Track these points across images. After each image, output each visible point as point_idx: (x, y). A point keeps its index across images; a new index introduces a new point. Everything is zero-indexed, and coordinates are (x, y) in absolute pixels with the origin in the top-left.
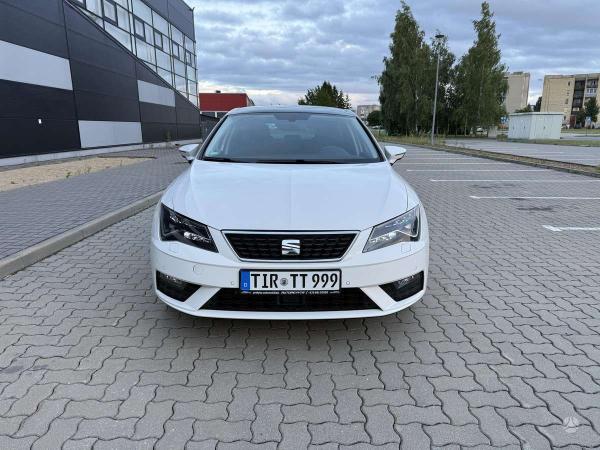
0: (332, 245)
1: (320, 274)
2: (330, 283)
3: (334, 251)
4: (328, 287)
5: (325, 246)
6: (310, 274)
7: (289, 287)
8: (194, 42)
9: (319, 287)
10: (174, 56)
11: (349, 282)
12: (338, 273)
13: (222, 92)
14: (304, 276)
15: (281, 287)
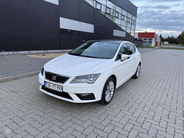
0: (62, 79)
1: (58, 86)
2: (60, 89)
3: (63, 81)
4: (60, 90)
5: (61, 79)
6: (56, 86)
7: (52, 88)
8: (136, 17)
9: (58, 90)
10: (128, 22)
11: (65, 91)
12: (62, 87)
13: (147, 32)
14: (55, 86)
15: (51, 88)
